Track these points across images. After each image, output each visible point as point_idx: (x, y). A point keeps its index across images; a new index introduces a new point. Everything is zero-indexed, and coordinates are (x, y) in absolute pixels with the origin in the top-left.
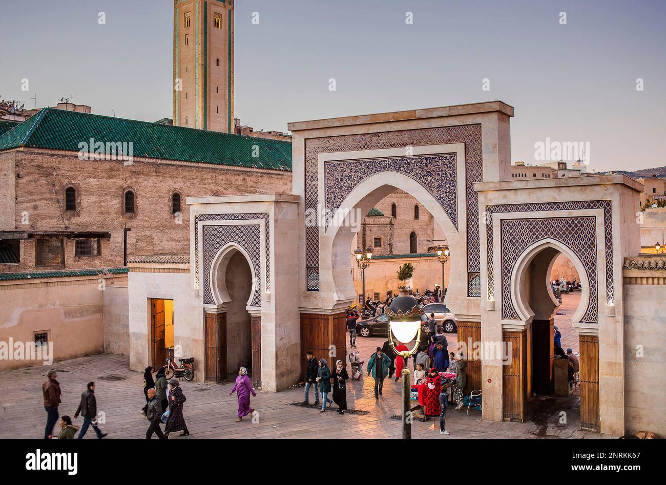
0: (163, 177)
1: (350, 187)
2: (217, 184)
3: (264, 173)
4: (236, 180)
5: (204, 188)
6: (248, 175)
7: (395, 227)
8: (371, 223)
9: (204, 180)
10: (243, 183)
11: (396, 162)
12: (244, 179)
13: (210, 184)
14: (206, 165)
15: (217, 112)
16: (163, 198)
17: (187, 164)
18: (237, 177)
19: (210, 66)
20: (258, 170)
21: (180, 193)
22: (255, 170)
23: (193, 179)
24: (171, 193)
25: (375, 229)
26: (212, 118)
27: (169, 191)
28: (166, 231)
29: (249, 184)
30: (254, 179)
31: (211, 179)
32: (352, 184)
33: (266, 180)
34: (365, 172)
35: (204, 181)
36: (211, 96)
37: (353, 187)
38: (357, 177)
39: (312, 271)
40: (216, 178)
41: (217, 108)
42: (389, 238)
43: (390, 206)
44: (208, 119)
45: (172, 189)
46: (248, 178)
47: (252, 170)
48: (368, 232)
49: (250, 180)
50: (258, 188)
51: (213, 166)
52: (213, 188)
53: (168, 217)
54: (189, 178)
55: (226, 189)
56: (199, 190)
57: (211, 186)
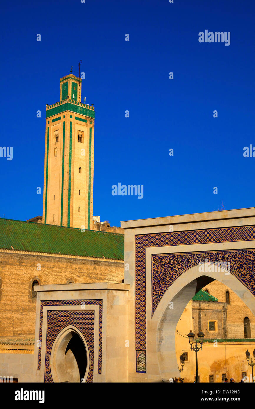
0: (26, 266)
1: (173, 277)
2: (71, 272)
3: (113, 263)
4: (88, 269)
5: (60, 275)
6: (98, 265)
7: (228, 311)
8: (206, 308)
9: (60, 268)
10: (94, 271)
11: (212, 256)
12: (95, 268)
13: (65, 272)
14: (63, 256)
15: (79, 211)
16: (24, 284)
17: (47, 255)
18: (89, 266)
19: (74, 173)
20: (107, 260)
21: (39, 280)
22: (105, 260)
23: (50, 268)
24: (31, 280)
25: (209, 314)
26: (74, 216)
27: (30, 278)
28: (26, 313)
29: (99, 271)
30: (103, 268)
31: (67, 267)
32: (174, 275)
33: (114, 269)
34: (185, 264)
35: (60, 270)
36: (74, 197)
37: (175, 277)
38: (179, 268)
39: (140, 353)
40: (71, 267)
41: (79, 208)
42: (223, 322)
43: (224, 292)
44: (71, 216)
45: (32, 277)
46: (97, 267)
47: (102, 260)
48: (203, 316)
49: (100, 269)
50: (106, 275)
51: (69, 257)
52: (68, 276)
53: (27, 301)
54: (47, 267)
55: (79, 276)
56: (56, 277)
57: (66, 274)
